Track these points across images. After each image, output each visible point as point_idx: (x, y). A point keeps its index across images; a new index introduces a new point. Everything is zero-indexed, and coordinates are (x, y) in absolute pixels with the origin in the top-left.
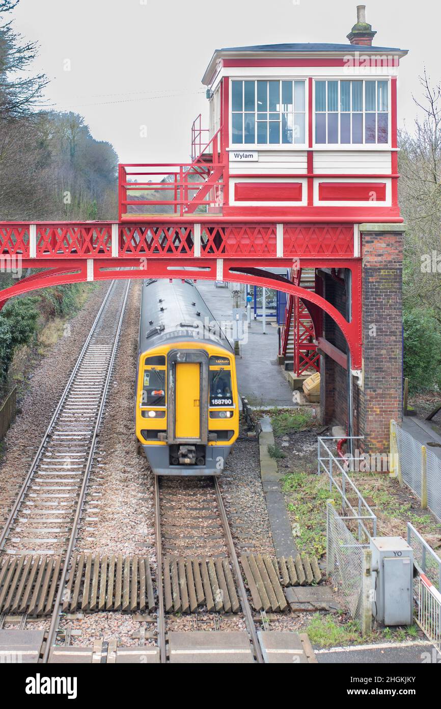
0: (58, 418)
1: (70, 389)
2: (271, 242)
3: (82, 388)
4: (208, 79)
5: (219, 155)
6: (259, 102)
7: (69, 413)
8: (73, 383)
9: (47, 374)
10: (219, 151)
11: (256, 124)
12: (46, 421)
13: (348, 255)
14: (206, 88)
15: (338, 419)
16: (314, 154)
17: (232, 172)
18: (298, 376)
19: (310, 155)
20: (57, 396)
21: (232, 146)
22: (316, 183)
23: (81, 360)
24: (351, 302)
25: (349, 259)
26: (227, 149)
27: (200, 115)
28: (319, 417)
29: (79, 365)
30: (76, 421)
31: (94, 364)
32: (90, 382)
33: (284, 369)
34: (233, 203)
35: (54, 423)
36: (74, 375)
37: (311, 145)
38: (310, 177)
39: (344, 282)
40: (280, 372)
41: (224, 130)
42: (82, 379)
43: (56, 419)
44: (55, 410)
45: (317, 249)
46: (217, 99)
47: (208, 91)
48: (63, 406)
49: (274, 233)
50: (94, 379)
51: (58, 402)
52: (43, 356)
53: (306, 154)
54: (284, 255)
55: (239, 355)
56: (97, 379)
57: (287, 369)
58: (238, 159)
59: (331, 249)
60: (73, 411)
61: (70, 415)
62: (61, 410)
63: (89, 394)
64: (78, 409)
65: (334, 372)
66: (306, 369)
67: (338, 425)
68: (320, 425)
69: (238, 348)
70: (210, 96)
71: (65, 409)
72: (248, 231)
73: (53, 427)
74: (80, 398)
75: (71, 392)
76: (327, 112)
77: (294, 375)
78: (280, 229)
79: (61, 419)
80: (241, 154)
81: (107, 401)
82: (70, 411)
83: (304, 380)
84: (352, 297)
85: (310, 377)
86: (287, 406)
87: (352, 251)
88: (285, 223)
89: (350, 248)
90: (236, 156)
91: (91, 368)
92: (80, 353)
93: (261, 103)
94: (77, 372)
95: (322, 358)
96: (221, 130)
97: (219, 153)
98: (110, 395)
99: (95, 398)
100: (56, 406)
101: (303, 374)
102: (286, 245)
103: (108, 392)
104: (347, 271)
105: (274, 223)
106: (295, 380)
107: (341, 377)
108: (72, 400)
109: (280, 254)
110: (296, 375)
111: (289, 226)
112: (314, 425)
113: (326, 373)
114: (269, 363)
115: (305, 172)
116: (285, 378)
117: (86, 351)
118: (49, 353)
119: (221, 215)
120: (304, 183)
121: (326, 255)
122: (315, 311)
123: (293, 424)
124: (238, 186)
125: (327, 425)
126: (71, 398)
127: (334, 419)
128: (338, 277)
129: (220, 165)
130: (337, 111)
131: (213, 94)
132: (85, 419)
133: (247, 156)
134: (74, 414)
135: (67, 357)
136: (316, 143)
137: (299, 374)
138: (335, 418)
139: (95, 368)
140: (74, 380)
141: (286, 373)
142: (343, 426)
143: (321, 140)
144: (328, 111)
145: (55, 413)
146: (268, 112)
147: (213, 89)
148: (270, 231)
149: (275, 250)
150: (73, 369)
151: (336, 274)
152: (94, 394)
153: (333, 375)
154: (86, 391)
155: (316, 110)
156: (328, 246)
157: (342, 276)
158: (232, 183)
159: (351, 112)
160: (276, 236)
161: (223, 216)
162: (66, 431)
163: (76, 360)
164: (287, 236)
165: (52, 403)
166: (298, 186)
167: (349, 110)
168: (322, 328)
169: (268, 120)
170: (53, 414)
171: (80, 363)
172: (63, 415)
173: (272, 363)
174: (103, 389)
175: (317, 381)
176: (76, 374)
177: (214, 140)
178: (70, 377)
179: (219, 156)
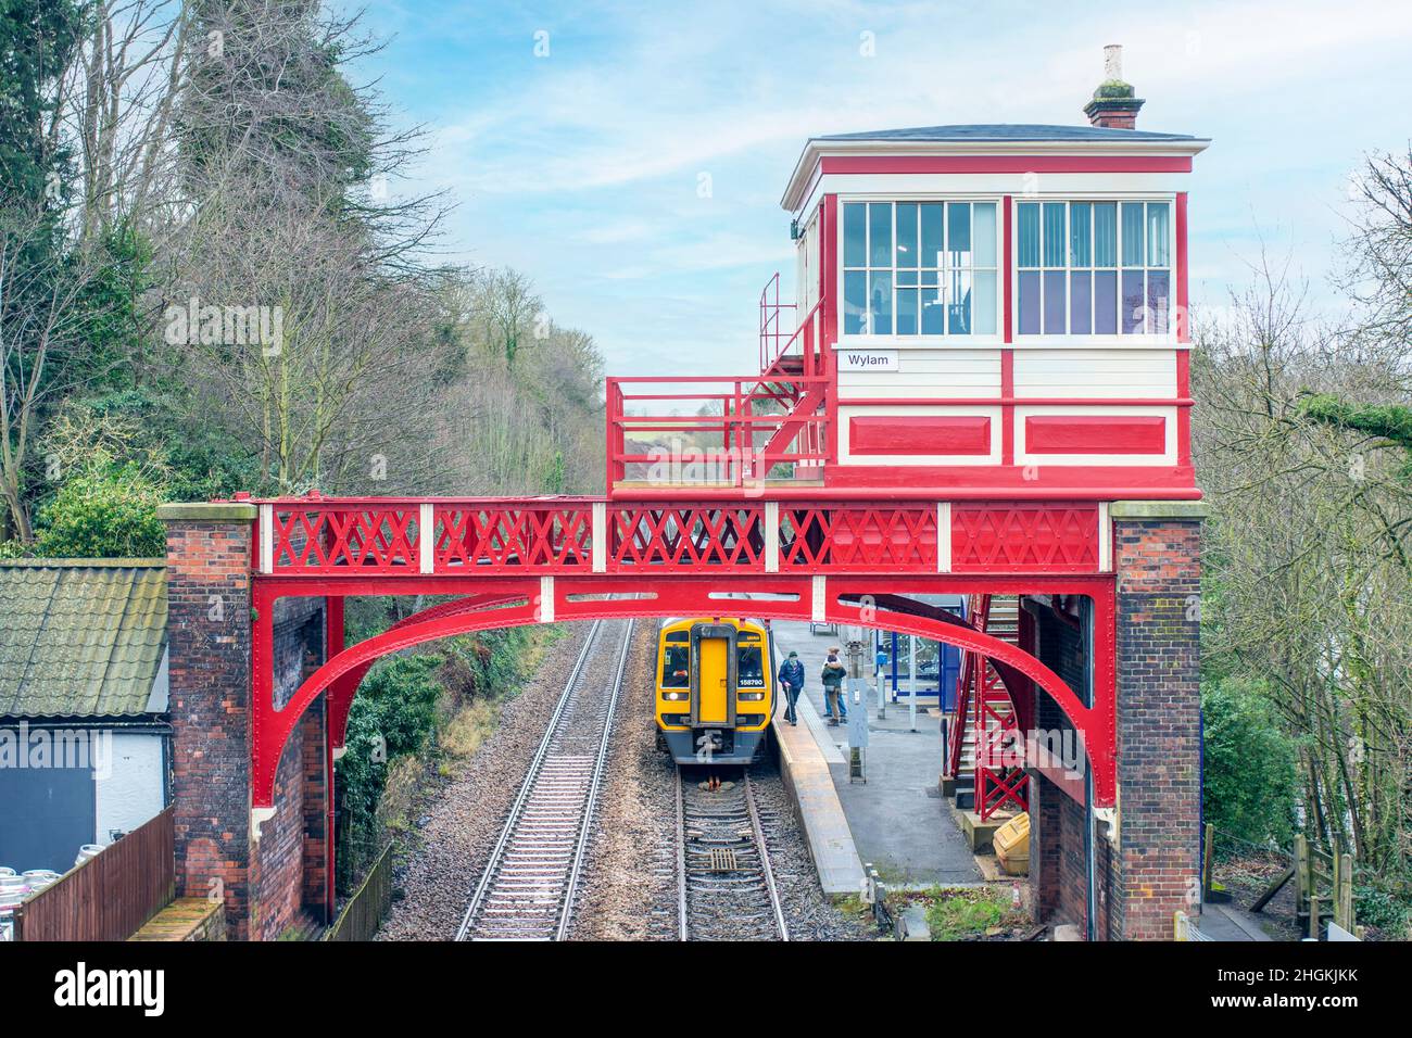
0: (480, 909)
1: (506, 848)
2: (925, 540)
3: (531, 846)
4: (794, 200)
5: (817, 359)
6: (900, 248)
7: (504, 898)
8: (511, 835)
9: (459, 817)
10: (817, 350)
11: (894, 292)
12: (455, 915)
13: (1086, 568)
14: (790, 216)
15: (1066, 909)
16: (1016, 356)
17: (843, 394)
18: (984, 820)
19: (1007, 356)
20: (479, 863)
21: (844, 340)
22: (1020, 416)
23: (528, 788)
24: (1092, 666)
25: (1090, 577)
26: (834, 346)
27: (777, 275)
28: (1026, 907)
29: (524, 797)
30: (517, 914)
31: (555, 794)
32: (549, 833)
33: (953, 806)
34: (846, 458)
35: (471, 920)
36: (515, 819)
37: (1008, 338)
38: (1008, 406)
39: (1078, 624)
40: (945, 812)
41: (827, 307)
42: (530, 827)
43: (475, 911)
44: (474, 892)
45: (1023, 554)
46: (813, 239)
47: (795, 223)
48: (490, 884)
49: (932, 520)
50: (556, 827)
51: (481, 876)
52: (450, 779)
53: (999, 356)
54: (953, 568)
55: (859, 775)
56: (563, 827)
57: (960, 805)
58: (857, 367)
59: (1051, 555)
60: (513, 894)
61: (505, 902)
62: (487, 893)
63: (546, 859)
64: (521, 890)
65: (1059, 811)
66: (1000, 806)
67: (1065, 922)
68: (1029, 923)
69: (859, 763)
70: (797, 234)
71: (495, 889)
72: (879, 517)
73: (471, 929)
74: (528, 867)
75: (509, 855)
76: (1042, 268)
77: (974, 819)
78: (944, 514)
79: (486, 910)
80: (864, 355)
81: (584, 872)
82: (505, 894)
83: (997, 828)
84: (1096, 656)
85: (1010, 822)
86: (961, 882)
87: (1095, 559)
88: (955, 501)
89: (1091, 552)
90: (853, 360)
91: (550, 805)
92: (527, 772)
93: (905, 250)
94: (521, 812)
95: (1032, 781)
96: (821, 307)
97: (817, 355)
98: (589, 860)
99: (559, 867)
100: (477, 884)
101: (993, 815)
102: (957, 547)
103: (587, 853)
104: (1085, 600)
105: (933, 501)
106: (977, 830)
107: (1072, 823)
108: (511, 871)
109: (945, 564)
110: (979, 817)
111: (964, 507)
112: (1017, 923)
113: (1042, 815)
114: (923, 793)
115: (996, 394)
116: (956, 824)
117: (539, 768)
118: (462, 774)
119: (822, 484)
120: (996, 416)
121: (1041, 568)
122: (1018, 685)
123: (973, 919)
124: (856, 422)
125: (1043, 922)
126: (508, 867)
127: (1058, 911)
128: (1066, 614)
129: (819, 379)
130: (1063, 265)
131: (804, 231)
132: (537, 911)
133: (875, 361)
134: (513, 901)
135: (500, 781)
136: (1020, 333)
137: (985, 817)
138: (1060, 907)
139: (559, 804)
140: (514, 829)
141: (958, 814)
142: (1077, 923)
143: (1029, 328)
144: (1045, 265)
145: (475, 899)
146: (919, 269)
147: (804, 219)
148: (925, 516)
149: (934, 559)
150: (512, 806)
151: (1063, 607)
152: (556, 859)
153: (1057, 817)
154: (538, 853)
155: (1020, 265)
156: (1045, 549)
157: (1075, 612)
158: (844, 416)
159: (1093, 268)
160: (936, 528)
161: (826, 487)
162: (497, 937)
163: (518, 787)
164: (961, 528)
165: (467, 878)
166: (983, 423)
167: (1089, 265)
168: (1032, 719)
169: (920, 286)
170: (470, 900)
171: (526, 793)
172: (492, 901)
173: (928, 793)
174: (575, 848)
175: (1024, 830)
176: (519, 817)
177: (807, 327)
178: (505, 822)
179: (817, 361)
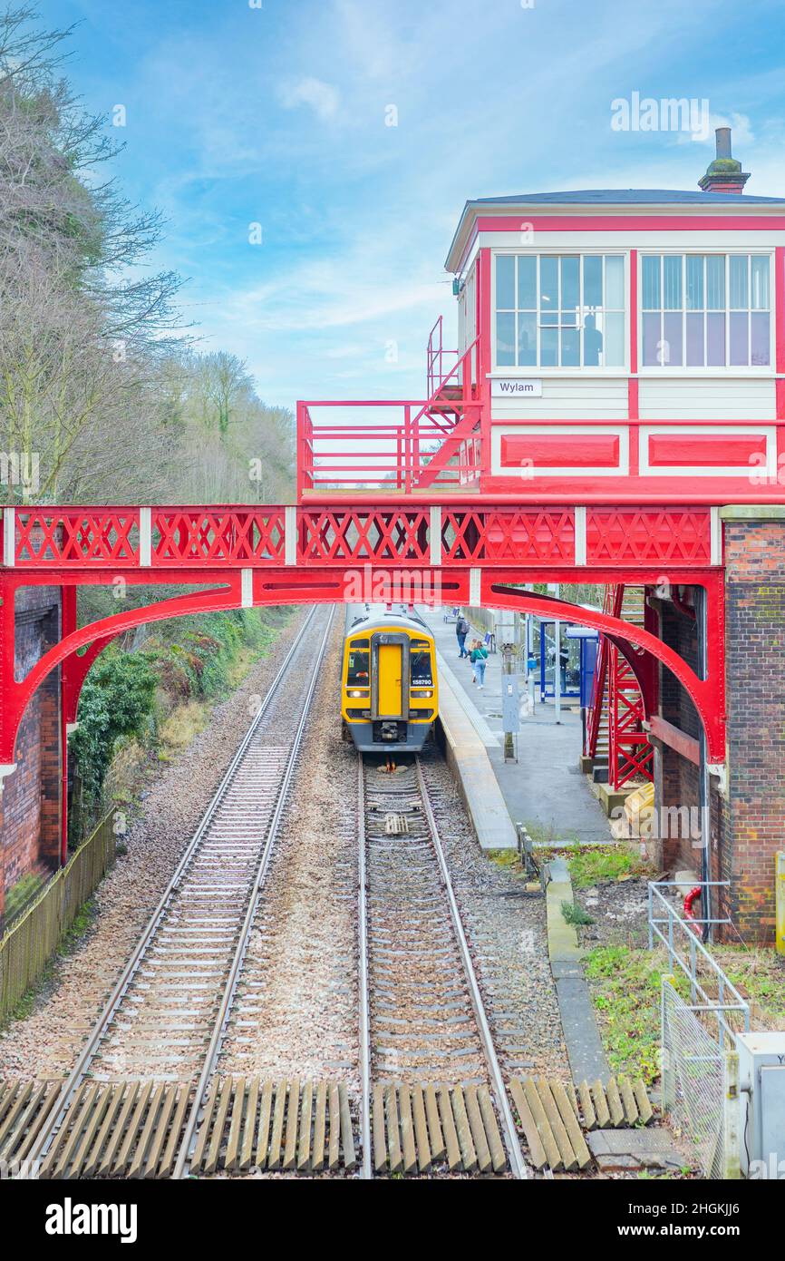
0: (191, 863)
1: (214, 816)
2: (564, 538)
3: (236, 815)
4: (454, 264)
5: (475, 390)
6: (544, 298)
7: (211, 855)
8: (219, 806)
9: (174, 792)
10: (474, 380)
11: (539, 330)
12: (169, 867)
13: (700, 562)
14: (452, 277)
15: (686, 859)
16: (641, 384)
17: (495, 416)
18: (616, 789)
19: (633, 385)
20: (191, 828)
21: (496, 371)
22: (644, 434)
23: (234, 771)
24: (705, 645)
25: (703, 570)
26: (488, 376)
27: (441, 318)
28: (652, 858)
29: (230, 778)
30: (222, 867)
31: (257, 776)
32: (250, 805)
33: (591, 781)
34: (497, 470)
35: (183, 871)
36: (222, 794)
37: (634, 369)
38: (634, 425)
39: (693, 612)
40: (584, 785)
41: (482, 343)
42: (235, 801)
43: (187, 864)
44: (186, 849)
45: (647, 551)
46: (471, 291)
47: (456, 281)
48: (200, 844)
49: (570, 522)
50: (257, 800)
51: (192, 837)
52: (168, 764)
53: (626, 384)
54: (588, 562)
55: (512, 756)
56: (262, 800)
57: (597, 780)
58: (508, 393)
59: (670, 551)
60: (219, 851)
61: (212, 857)
62: (197, 850)
63: (248, 825)
64: (226, 848)
65: (679, 776)
66: (631, 778)
67: (684, 869)
68: (654, 871)
69: (512, 746)
70: (458, 289)
71: (204, 847)
72: (525, 519)
73: (183, 877)
74: (232, 831)
75: (216, 822)
76: (663, 311)
77: (609, 789)
78: (580, 516)
79: (196, 864)
80: (513, 383)
81: (280, 834)
82: (213, 851)
83: (628, 795)
84: (709, 636)
85: (637, 791)
86: (597, 840)
87: (707, 555)
88: (590, 505)
89: (704, 550)
90: (504, 387)
91: (251, 783)
92: (233, 759)
93: (548, 299)
94: (227, 789)
95: (656, 752)
96: (477, 343)
97: (474, 385)
98: (284, 825)
99: (259, 830)
100: (188, 843)
101: (624, 785)
102: (591, 544)
103: (282, 820)
104: (699, 588)
105: (570, 505)
106: (610, 797)
107: (690, 785)
108: (218, 834)
109: (581, 559)
110: (613, 788)
111: (597, 510)
112: (644, 871)
113: (665, 779)
114: (565, 770)
115: (624, 416)
116: (593, 795)
117: (243, 756)
118: (177, 759)
119: (478, 491)
120: (623, 434)
121: (662, 562)
122: (644, 665)
123: (607, 869)
124: (507, 440)
125: (665, 870)
126: (216, 830)
127: (678, 860)
128: (684, 606)
129: (476, 403)
130: (681, 308)
131: (464, 285)
132: (239, 864)
133: (522, 388)
134: (219, 856)
135: (210, 765)
136: (644, 365)
137: (617, 786)
138: (681, 857)
139: (259, 783)
140: (221, 802)
141: (595, 787)
142: (694, 869)
143: (651, 360)
144: (665, 308)
145: (186, 855)
146: (560, 311)
147: (464, 277)
148: (564, 519)
149: (572, 554)
150: (220, 784)
151: (681, 600)
152: (256, 825)
153: (677, 781)
154: (241, 820)
155: (644, 308)
156: (665, 546)
157: (691, 603)
158: (496, 435)
159: (705, 310)
160: (574, 528)
161: (481, 493)
162: (205, 884)
163: (225, 770)
164: (594, 528)
165: (181, 839)
166: (616, 438)
167: (702, 308)
168: (656, 699)
169: (560, 325)
170: (182, 855)
171: (232, 774)
172: (201, 857)
173: (570, 770)
174: (272, 816)
175: (650, 797)
176: (225, 793)
177: (465, 360)
178: (213, 797)
179: (473, 390)
